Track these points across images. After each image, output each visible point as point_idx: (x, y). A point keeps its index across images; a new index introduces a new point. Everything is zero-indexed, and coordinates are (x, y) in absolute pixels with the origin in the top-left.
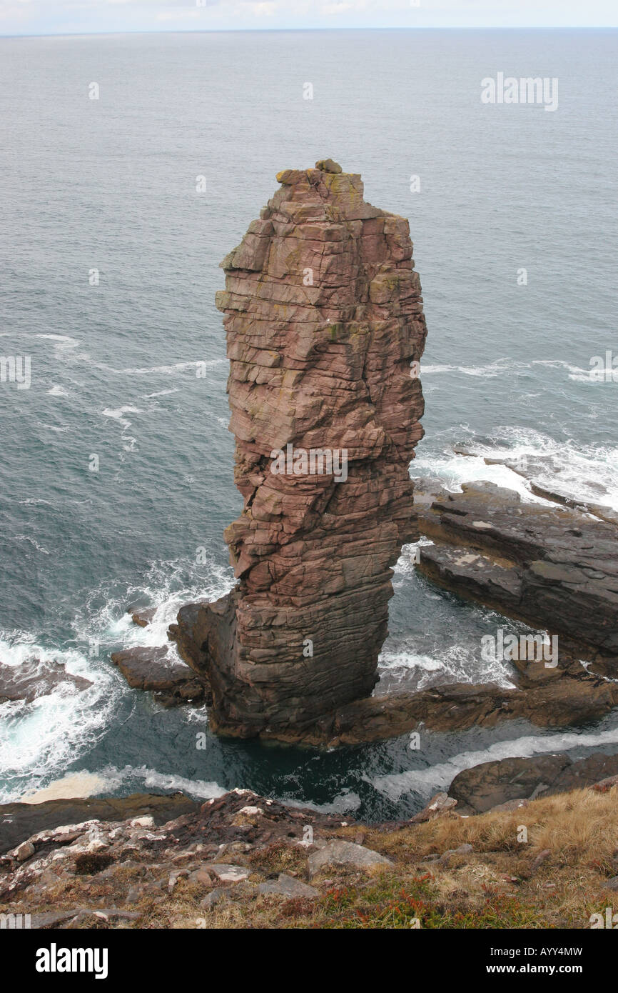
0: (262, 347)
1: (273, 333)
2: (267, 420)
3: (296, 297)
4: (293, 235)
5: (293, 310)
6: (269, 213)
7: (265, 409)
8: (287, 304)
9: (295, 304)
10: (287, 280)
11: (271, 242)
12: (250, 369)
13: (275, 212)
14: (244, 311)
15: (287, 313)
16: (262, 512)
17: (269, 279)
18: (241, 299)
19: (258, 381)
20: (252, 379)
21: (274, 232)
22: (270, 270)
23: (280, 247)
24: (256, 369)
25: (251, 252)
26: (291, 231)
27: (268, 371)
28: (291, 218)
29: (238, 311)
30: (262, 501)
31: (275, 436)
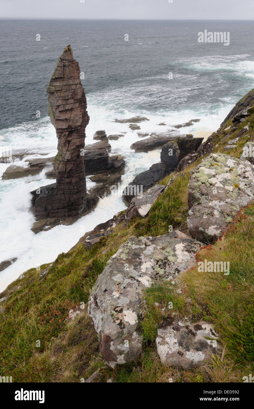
0: (69, 98)
1: (71, 94)
2: (74, 119)
3: (75, 82)
6: (62, 60)
7: (72, 116)
8: (73, 85)
9: (75, 84)
10: (71, 78)
11: (64, 69)
12: (65, 106)
13: (64, 60)
14: (61, 90)
15: (74, 87)
16: (74, 147)
17: (65, 79)
18: (59, 87)
19: (69, 109)
20: (67, 109)
21: (64, 66)
22: (65, 76)
23: (67, 69)
24: (67, 106)
25: (61, 72)
26: (70, 64)
27: (72, 105)
28: (69, 61)
29: (59, 90)
30: (74, 144)
31: (77, 122)
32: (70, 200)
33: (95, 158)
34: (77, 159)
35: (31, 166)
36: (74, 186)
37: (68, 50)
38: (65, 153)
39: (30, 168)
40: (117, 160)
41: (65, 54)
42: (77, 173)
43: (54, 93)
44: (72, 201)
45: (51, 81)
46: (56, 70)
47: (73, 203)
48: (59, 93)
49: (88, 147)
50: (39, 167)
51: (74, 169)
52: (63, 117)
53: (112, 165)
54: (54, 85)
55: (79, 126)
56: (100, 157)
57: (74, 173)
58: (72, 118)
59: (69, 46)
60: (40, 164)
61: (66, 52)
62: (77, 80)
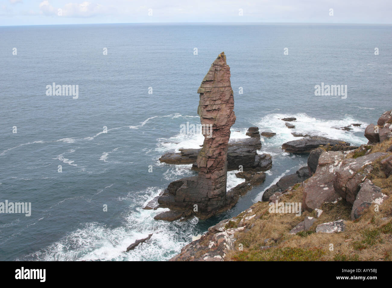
0: (217, 99)
1: (219, 95)
2: (219, 118)
3: (224, 85)
4: (222, 70)
5: (224, 88)
6: (214, 65)
7: (218, 115)
8: (222, 87)
9: (224, 87)
10: (221, 82)
11: (215, 73)
12: (213, 106)
13: (216, 65)
14: (211, 91)
15: (222, 89)
16: (217, 145)
17: (216, 82)
18: (209, 88)
19: (216, 109)
20: (214, 109)
21: (216, 70)
22: (216, 80)
23: (218, 73)
24: (215, 106)
25: (212, 76)
26: (221, 69)
27: (219, 105)
28: (221, 66)
29: (209, 92)
30: (217, 142)
31: (222, 122)
32: (207, 195)
33: (242, 155)
34: (218, 157)
35: (183, 155)
36: (213, 182)
37: (222, 57)
38: (208, 149)
39: (181, 157)
40: (264, 159)
41: (218, 60)
42: (217, 170)
43: (203, 94)
44: (209, 197)
45: (202, 83)
46: (208, 74)
47: (210, 199)
48: (208, 94)
49: (239, 143)
50: (190, 158)
51: (214, 165)
52: (209, 116)
53: (259, 164)
54: (204, 87)
55: (223, 125)
56: (248, 154)
57: (214, 170)
58: (218, 118)
59: (223, 53)
60: (191, 154)
61: (219, 58)
62: (227, 83)
